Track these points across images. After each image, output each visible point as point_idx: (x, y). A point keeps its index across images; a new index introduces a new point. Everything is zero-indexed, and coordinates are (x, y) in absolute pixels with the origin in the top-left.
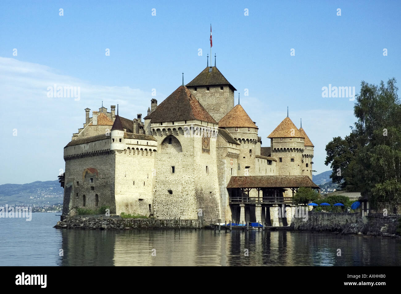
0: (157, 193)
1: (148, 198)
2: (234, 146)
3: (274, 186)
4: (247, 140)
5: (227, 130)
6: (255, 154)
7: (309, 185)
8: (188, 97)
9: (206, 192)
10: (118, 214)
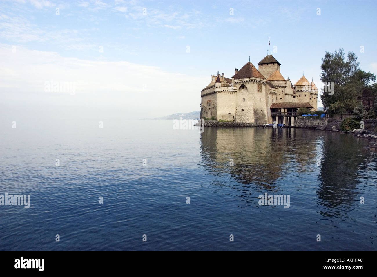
0: (237, 111)
1: (233, 113)
2: (274, 89)
3: (291, 107)
4: (281, 86)
5: (271, 82)
6: (285, 92)
7: (308, 107)
8: (251, 67)
9: (259, 110)
10: (218, 120)
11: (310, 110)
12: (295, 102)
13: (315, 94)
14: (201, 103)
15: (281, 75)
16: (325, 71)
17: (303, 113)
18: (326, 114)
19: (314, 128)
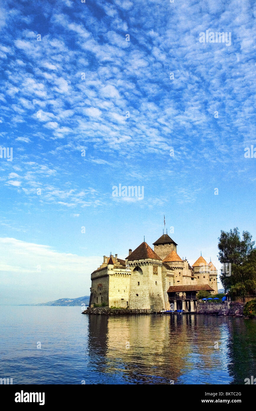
0: (131, 296)
1: (127, 298)
2: (171, 271)
3: (190, 290)
4: (178, 267)
5: (168, 263)
6: (182, 274)
7: (208, 289)
8: (146, 247)
9: (155, 296)
10: (110, 307)
11: (210, 293)
12: (194, 284)
13: (214, 275)
14: (91, 287)
15: (178, 255)
16: (222, 251)
17: (203, 296)
18: (228, 297)
19: (216, 314)
